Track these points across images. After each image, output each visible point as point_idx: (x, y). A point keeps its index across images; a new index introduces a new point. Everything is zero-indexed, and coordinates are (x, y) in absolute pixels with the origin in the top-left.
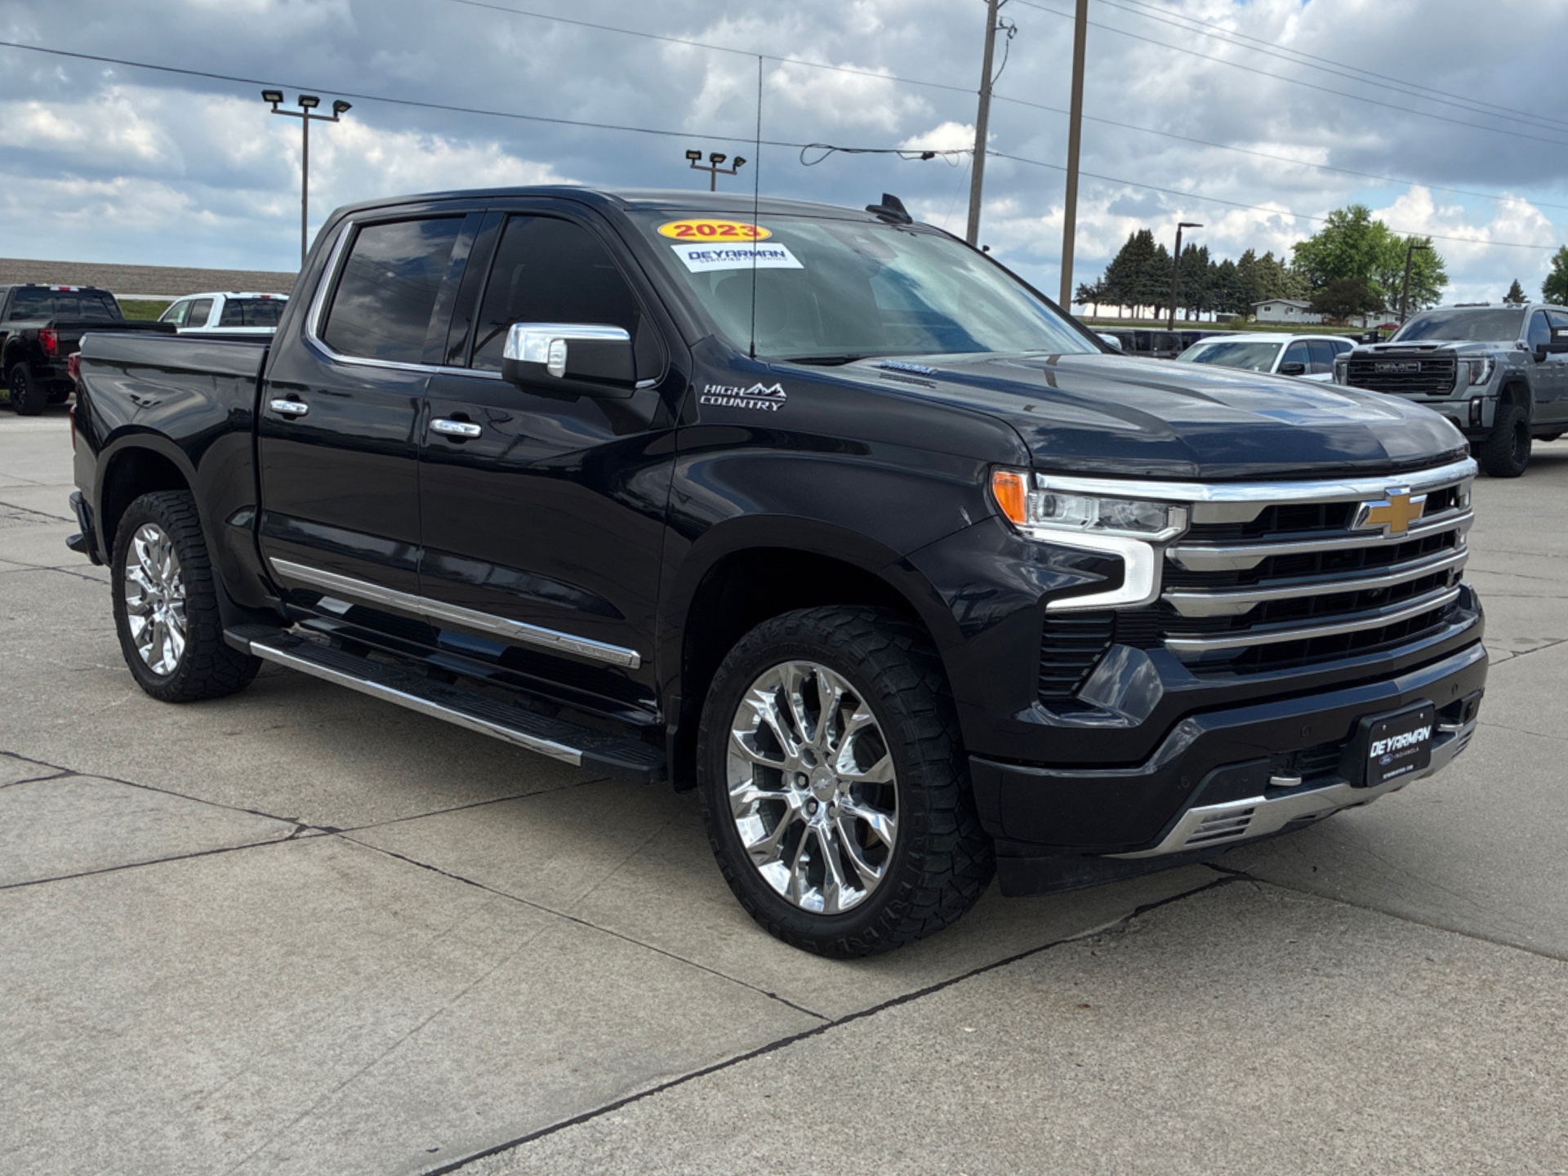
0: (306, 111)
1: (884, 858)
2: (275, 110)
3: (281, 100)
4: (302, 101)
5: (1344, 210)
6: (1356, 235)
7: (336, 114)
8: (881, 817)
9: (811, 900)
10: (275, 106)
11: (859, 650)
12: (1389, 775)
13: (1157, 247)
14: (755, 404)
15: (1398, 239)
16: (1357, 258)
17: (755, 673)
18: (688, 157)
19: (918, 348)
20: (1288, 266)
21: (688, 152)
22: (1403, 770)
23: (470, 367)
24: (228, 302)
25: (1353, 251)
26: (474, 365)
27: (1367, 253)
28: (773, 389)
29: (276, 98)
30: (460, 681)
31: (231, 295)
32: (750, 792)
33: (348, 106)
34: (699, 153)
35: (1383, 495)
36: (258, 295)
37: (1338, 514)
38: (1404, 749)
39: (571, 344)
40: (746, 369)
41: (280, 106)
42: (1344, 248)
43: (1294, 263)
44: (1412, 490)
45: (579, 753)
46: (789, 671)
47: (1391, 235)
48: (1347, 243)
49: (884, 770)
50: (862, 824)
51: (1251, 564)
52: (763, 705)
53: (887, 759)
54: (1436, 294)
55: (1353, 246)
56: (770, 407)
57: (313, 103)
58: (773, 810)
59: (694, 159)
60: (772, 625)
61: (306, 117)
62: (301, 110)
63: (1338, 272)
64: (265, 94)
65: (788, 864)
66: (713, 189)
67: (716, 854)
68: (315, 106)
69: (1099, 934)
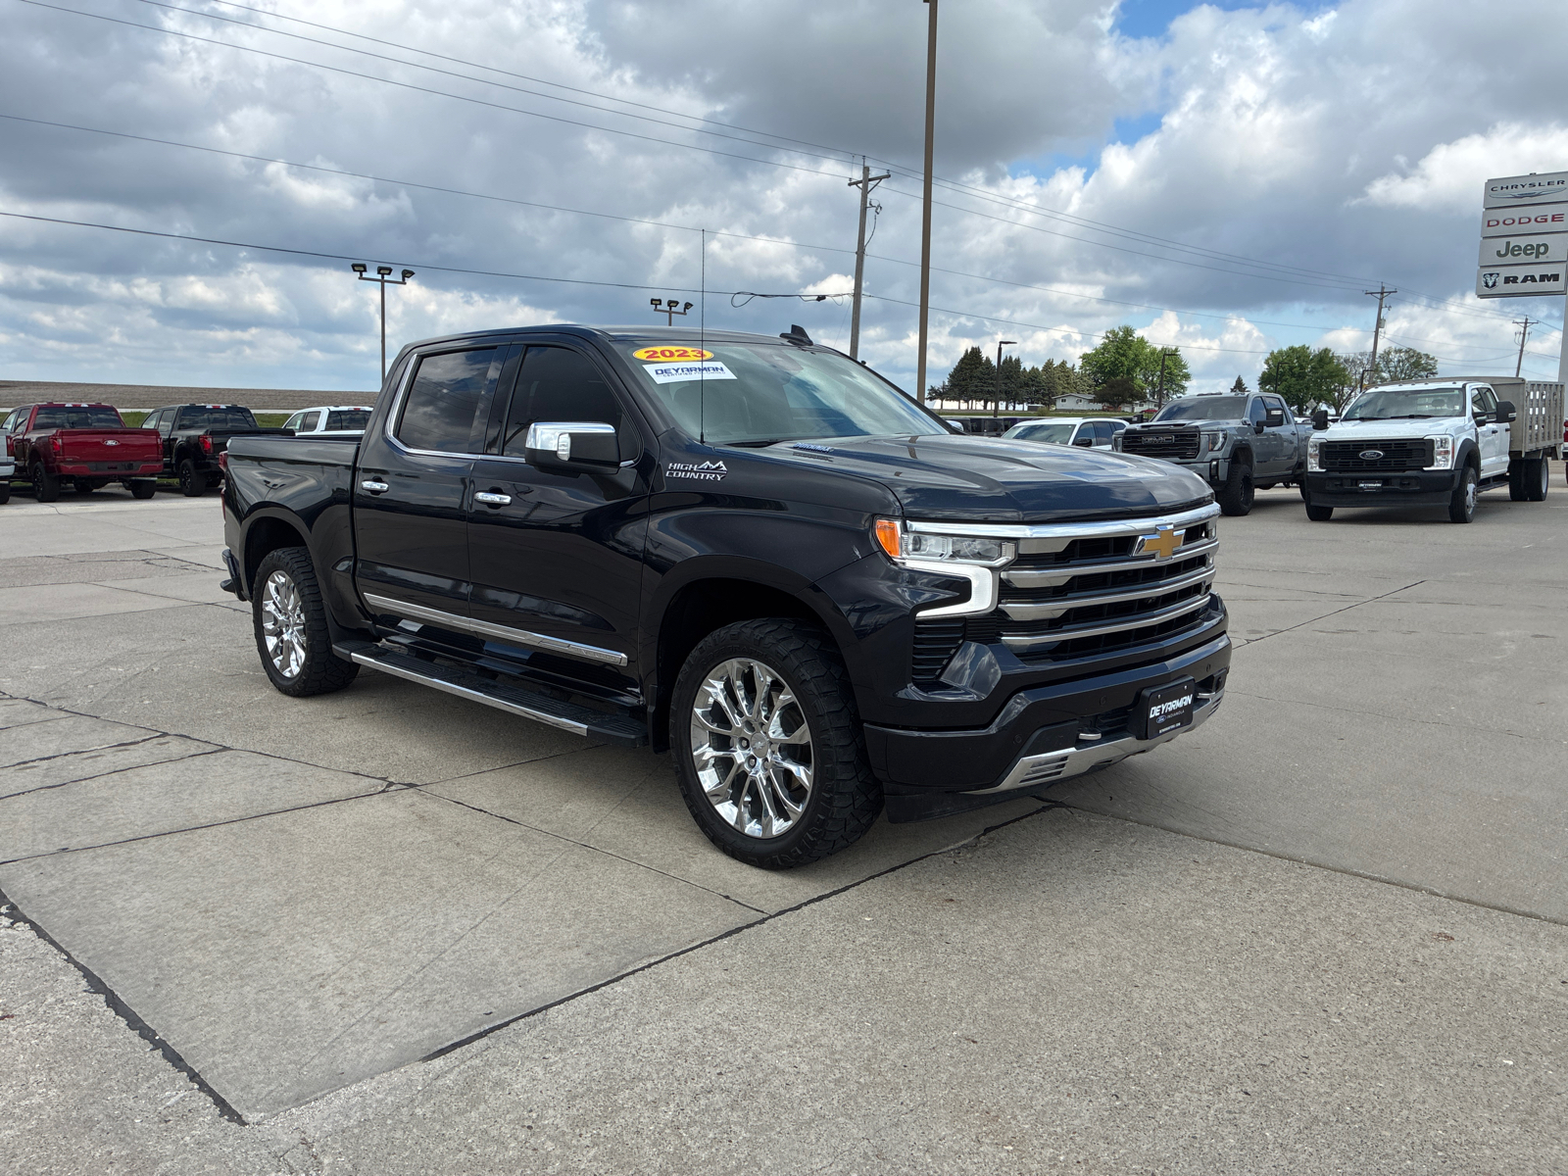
0: (383, 277)
1: (805, 797)
2: (361, 278)
3: (365, 271)
4: (380, 270)
5: (1117, 330)
6: (1125, 347)
7: (404, 280)
8: (802, 768)
9: (753, 828)
10: (361, 275)
11: (783, 649)
12: (1164, 730)
13: (984, 359)
14: (705, 476)
15: (1155, 349)
16: (1126, 363)
17: (709, 668)
18: (652, 303)
19: (818, 434)
20: (1077, 370)
21: (652, 300)
22: (1173, 726)
23: (502, 455)
24: (331, 413)
25: (1124, 359)
26: (505, 453)
27: (1133, 359)
28: (717, 465)
29: (362, 269)
30: (500, 677)
31: (333, 409)
32: (708, 753)
33: (413, 274)
34: (660, 301)
35: (1154, 531)
36: (352, 408)
37: (1122, 545)
38: (1173, 711)
39: (575, 438)
40: (698, 451)
41: (365, 275)
42: (1117, 356)
43: (1081, 368)
44: (1175, 526)
45: (586, 727)
46: (733, 666)
47: (1150, 346)
48: (1119, 353)
49: (803, 735)
50: (788, 773)
51: (1062, 582)
52: (715, 690)
53: (805, 726)
54: (1183, 388)
55: (1123, 355)
56: (716, 478)
57: (387, 272)
58: (724, 765)
59: (656, 305)
60: (721, 633)
61: (383, 281)
62: (379, 277)
63: (1113, 373)
64: (353, 266)
65: (736, 804)
66: (670, 325)
67: (685, 797)
68: (389, 274)
69: (958, 848)
